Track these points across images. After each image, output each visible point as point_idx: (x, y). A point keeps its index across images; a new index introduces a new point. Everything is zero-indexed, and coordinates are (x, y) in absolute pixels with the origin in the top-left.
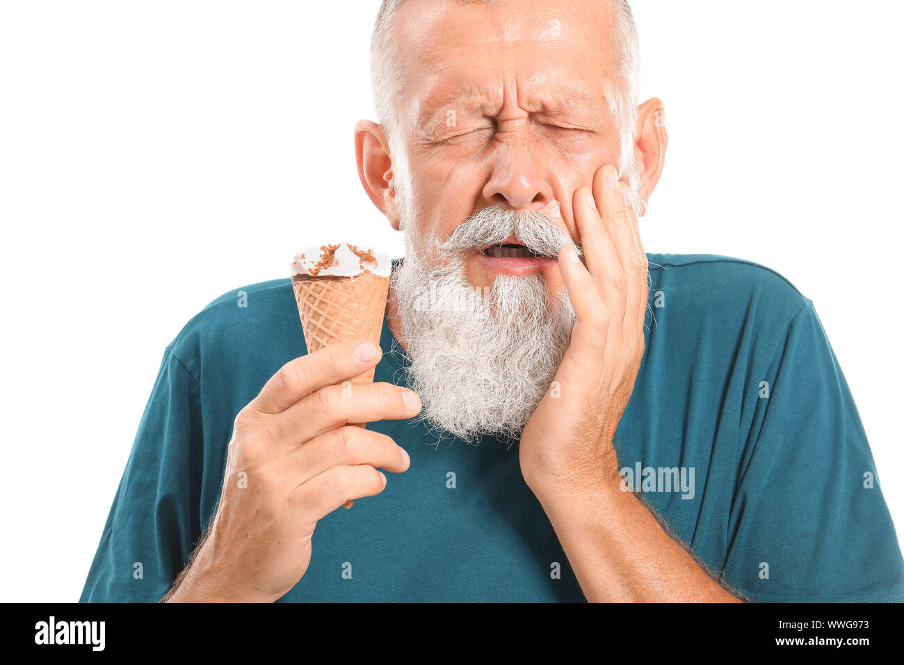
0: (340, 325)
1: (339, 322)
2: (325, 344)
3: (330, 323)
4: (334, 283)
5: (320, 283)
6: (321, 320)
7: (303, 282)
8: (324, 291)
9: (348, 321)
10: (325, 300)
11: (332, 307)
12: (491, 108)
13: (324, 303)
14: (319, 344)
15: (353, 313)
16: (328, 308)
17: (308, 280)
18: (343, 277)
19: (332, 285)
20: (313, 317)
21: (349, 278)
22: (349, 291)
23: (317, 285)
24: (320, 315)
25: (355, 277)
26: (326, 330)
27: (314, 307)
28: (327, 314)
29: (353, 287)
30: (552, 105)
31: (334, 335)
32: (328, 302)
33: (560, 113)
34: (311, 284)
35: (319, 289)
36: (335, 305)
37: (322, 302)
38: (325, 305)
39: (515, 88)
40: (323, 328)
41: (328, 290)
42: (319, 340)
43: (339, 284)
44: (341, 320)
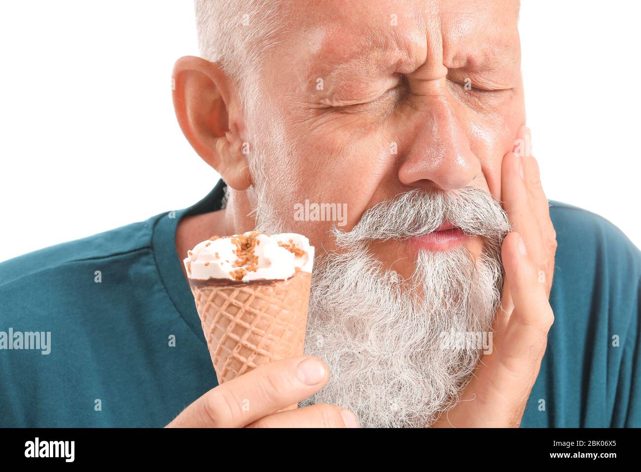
0: (271, 339)
1: (271, 336)
2: (251, 364)
3: (260, 338)
4: (264, 288)
5: (246, 289)
6: (247, 335)
7: (222, 288)
8: (252, 299)
9: (281, 334)
10: (252, 310)
11: (262, 318)
12: (409, 64)
13: (250, 313)
14: (242, 363)
15: (286, 323)
16: (258, 320)
17: (228, 285)
18: (276, 281)
19: (262, 291)
20: (234, 331)
21: (283, 280)
22: (282, 296)
23: (241, 292)
24: (245, 329)
25: (289, 279)
26: (253, 347)
27: (237, 319)
28: (256, 327)
29: (286, 291)
30: (479, 60)
31: (263, 352)
32: (257, 312)
33: (486, 68)
34: (232, 290)
35: (245, 297)
36: (266, 315)
37: (248, 313)
38: (252, 317)
39: (441, 40)
40: (250, 345)
41: (257, 298)
42: (242, 359)
43: (270, 289)
44: (272, 333)
